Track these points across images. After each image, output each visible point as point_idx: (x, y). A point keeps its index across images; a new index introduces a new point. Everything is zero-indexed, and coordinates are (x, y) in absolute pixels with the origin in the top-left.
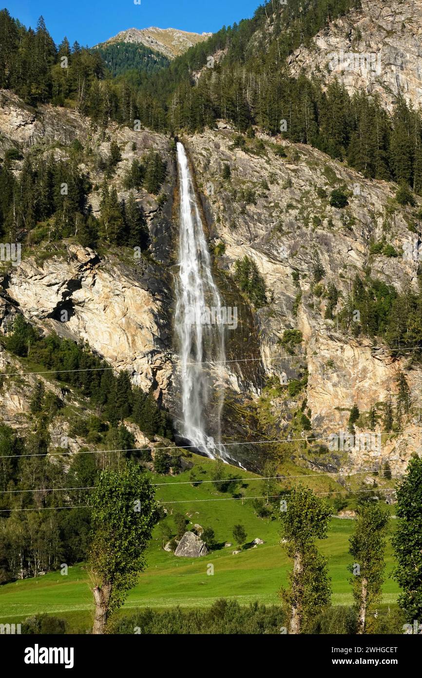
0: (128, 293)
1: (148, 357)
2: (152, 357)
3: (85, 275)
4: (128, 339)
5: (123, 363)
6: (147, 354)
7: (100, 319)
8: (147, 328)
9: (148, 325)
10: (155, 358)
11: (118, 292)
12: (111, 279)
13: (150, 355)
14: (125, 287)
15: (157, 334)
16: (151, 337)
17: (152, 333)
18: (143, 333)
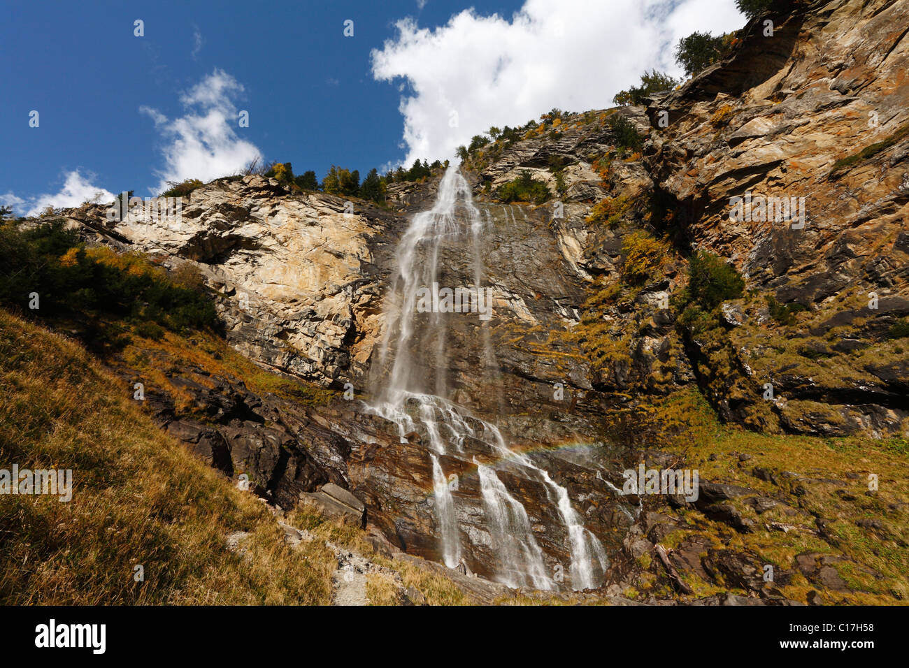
0: (327, 220)
1: (346, 291)
2: (354, 290)
3: (258, 203)
5: (295, 303)
6: (345, 287)
7: (280, 257)
8: (352, 255)
9: (356, 250)
10: (359, 291)
11: (311, 220)
12: (302, 206)
13: (350, 288)
14: (324, 214)
15: (369, 261)
16: (357, 265)
17: (359, 260)
18: (345, 262)
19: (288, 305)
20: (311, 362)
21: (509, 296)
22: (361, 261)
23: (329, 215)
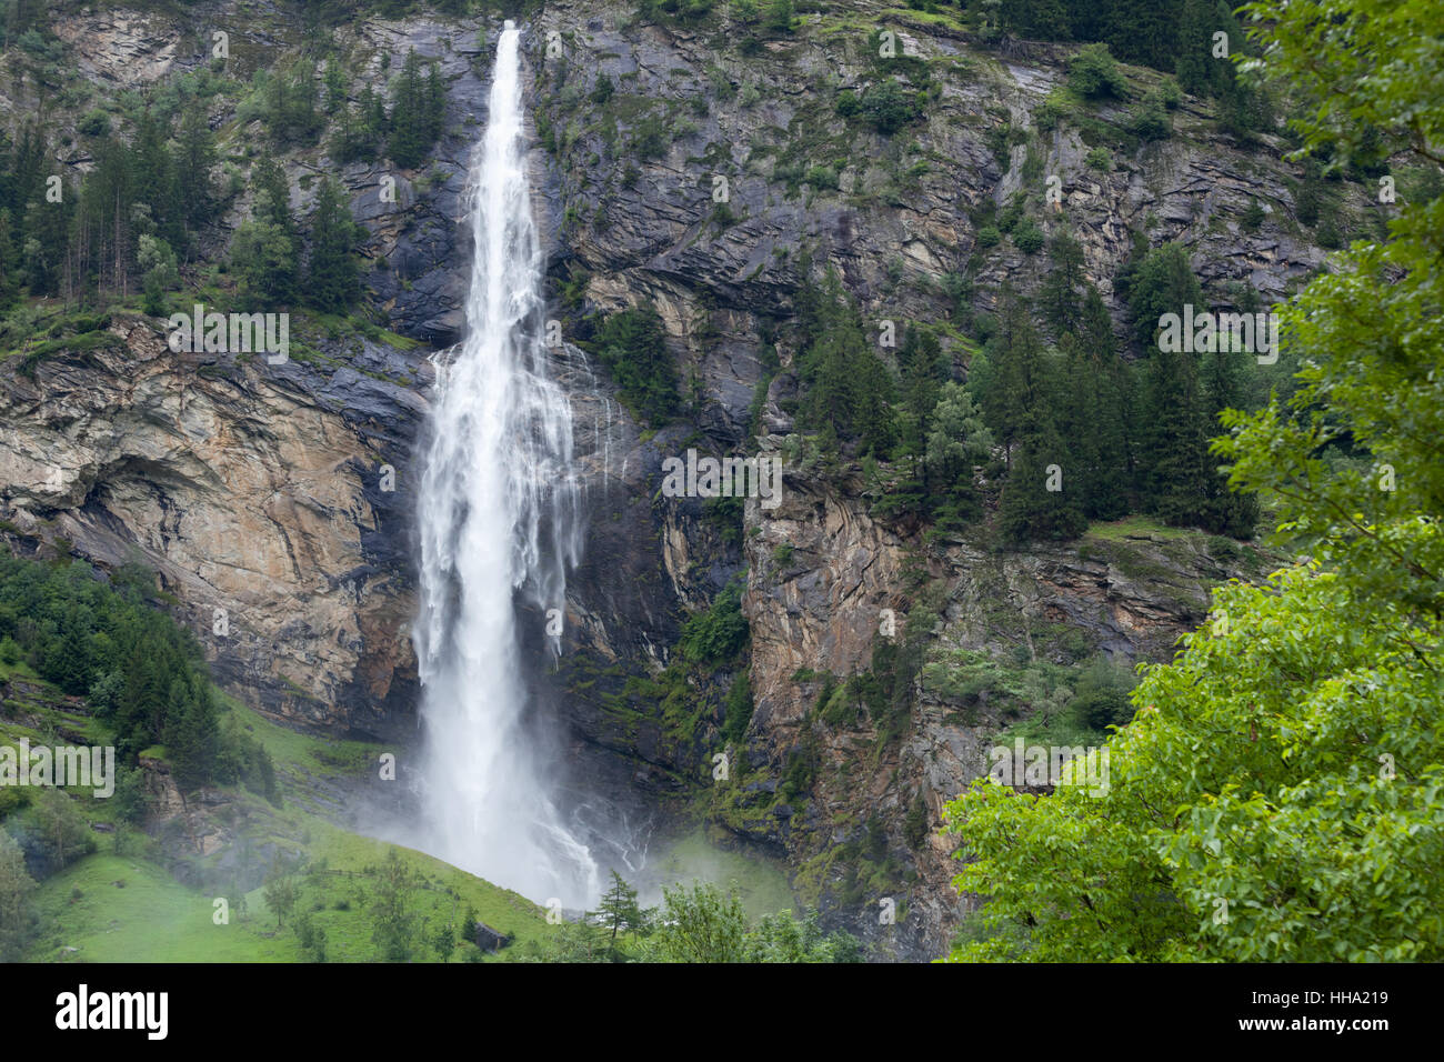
0: (286, 424)
1: (346, 587)
2: (359, 587)
4: (289, 545)
7: (216, 500)
8: (344, 512)
9: (349, 503)
10: (367, 588)
11: (257, 427)
12: (235, 394)
13: (352, 584)
14: (279, 412)
15: (373, 527)
16: (355, 538)
17: (357, 524)
18: (333, 525)
19: (266, 612)
20: (321, 706)
21: (585, 613)
22: (361, 527)
23: (289, 414)
